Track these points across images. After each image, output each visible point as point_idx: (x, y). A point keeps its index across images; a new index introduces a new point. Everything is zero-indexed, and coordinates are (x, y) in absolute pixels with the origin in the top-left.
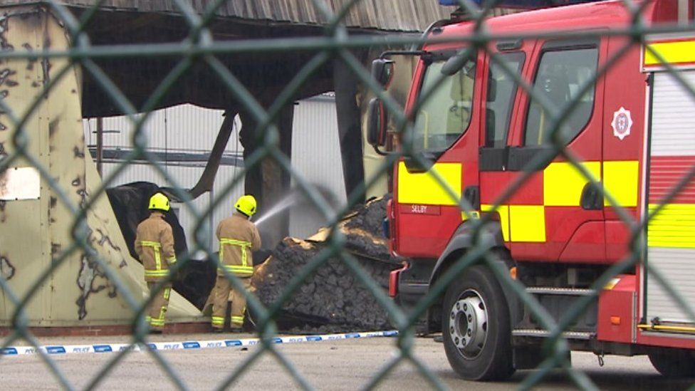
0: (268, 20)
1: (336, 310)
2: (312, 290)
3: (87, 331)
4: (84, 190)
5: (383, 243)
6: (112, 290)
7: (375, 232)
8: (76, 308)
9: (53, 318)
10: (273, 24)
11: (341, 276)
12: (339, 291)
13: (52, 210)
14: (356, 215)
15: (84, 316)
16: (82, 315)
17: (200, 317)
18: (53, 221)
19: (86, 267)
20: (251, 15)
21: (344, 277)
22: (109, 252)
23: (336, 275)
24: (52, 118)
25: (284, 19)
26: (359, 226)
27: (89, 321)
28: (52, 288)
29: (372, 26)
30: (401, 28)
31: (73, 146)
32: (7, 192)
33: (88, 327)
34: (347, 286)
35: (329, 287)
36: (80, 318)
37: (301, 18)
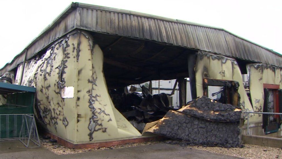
0: (166, 43)
1: (186, 136)
2: (177, 129)
3: (94, 144)
4: (91, 95)
5: (202, 112)
6: (104, 130)
7: (199, 109)
8: (88, 137)
9: (78, 141)
10: (167, 44)
11: (188, 124)
12: (187, 129)
13: (78, 102)
14: (193, 103)
15: (92, 140)
16: (91, 139)
17: (141, 136)
18: (78, 106)
19: (92, 122)
20: (160, 40)
21: (189, 124)
22: (103, 116)
23: (186, 123)
24: (79, 69)
25: (171, 43)
26: (194, 107)
27: (94, 141)
28: (77, 130)
29: (198, 48)
30: (206, 50)
31: (88, 79)
32: (65, 95)
33: (94, 143)
34: (189, 127)
35: (183, 128)
36: (90, 141)
37: (177, 43)
